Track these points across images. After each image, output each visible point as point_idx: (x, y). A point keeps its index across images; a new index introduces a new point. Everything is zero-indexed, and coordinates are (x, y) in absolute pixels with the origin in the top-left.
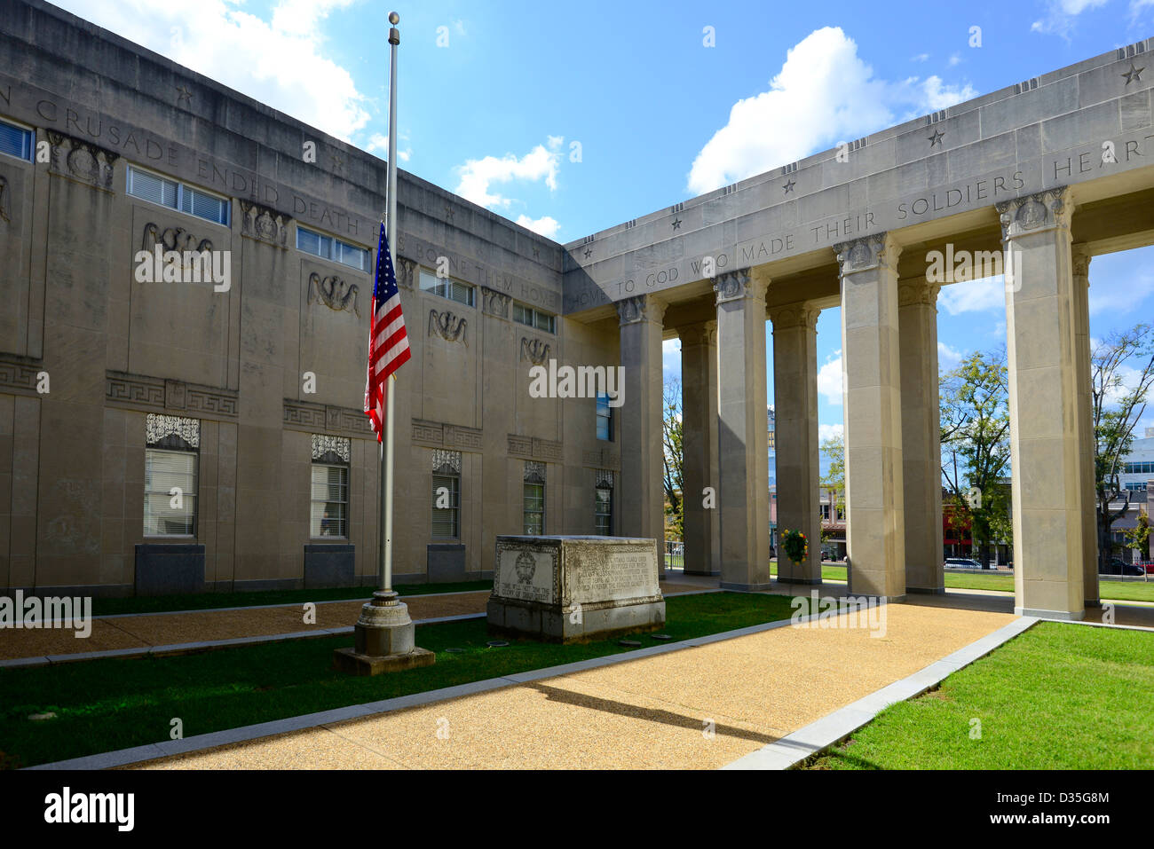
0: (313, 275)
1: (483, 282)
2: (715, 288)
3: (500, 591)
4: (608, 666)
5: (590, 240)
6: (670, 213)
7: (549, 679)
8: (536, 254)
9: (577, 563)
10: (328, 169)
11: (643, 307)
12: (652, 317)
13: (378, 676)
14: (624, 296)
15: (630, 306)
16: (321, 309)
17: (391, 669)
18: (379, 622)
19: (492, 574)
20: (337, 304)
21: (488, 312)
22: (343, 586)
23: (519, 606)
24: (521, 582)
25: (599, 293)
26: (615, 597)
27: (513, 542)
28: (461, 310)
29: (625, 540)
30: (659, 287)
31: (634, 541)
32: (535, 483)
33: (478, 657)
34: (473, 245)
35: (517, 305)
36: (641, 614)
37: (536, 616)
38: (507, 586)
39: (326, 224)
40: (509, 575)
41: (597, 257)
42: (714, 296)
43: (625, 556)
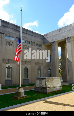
0: (7, 41)
1: (31, 41)
2: (66, 40)
3: (37, 86)
4: (55, 97)
5: (47, 34)
6: (58, 30)
7: (46, 99)
8: (39, 36)
9: (49, 81)
10: (9, 27)
11: (55, 43)
12: (56, 44)
13: (19, 100)
14: (52, 41)
15: (53, 43)
16: (8, 46)
17: (21, 98)
18: (19, 91)
19: (35, 83)
20: (10, 45)
21: (32, 45)
22: (11, 86)
23: (40, 88)
24: (40, 84)
25: (48, 41)
26: (54, 86)
27: (38, 78)
28: (28, 45)
29: (56, 77)
30: (57, 40)
31: (57, 77)
32: (39, 69)
33: (34, 96)
34: (30, 36)
35: (36, 44)
36: (58, 89)
37: (42, 89)
38: (38, 85)
39: (9, 34)
40: (38, 83)
41: (48, 36)
42: (66, 41)
43: (56, 80)
